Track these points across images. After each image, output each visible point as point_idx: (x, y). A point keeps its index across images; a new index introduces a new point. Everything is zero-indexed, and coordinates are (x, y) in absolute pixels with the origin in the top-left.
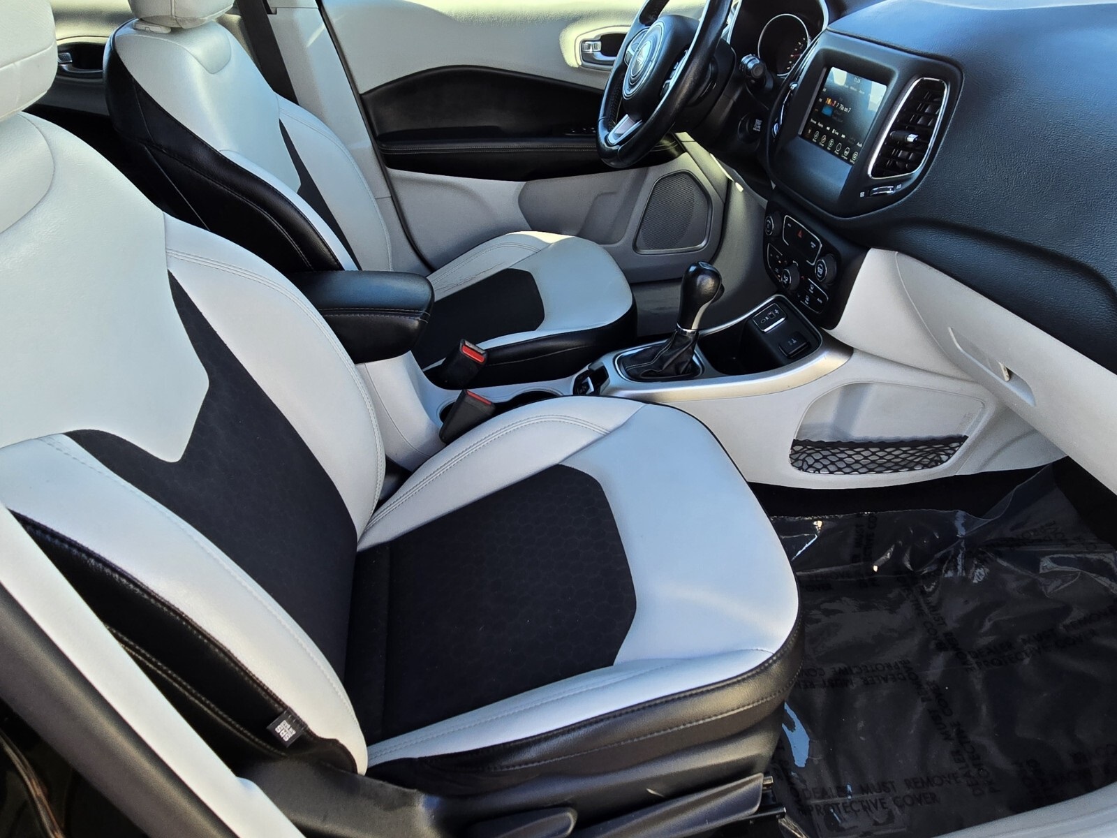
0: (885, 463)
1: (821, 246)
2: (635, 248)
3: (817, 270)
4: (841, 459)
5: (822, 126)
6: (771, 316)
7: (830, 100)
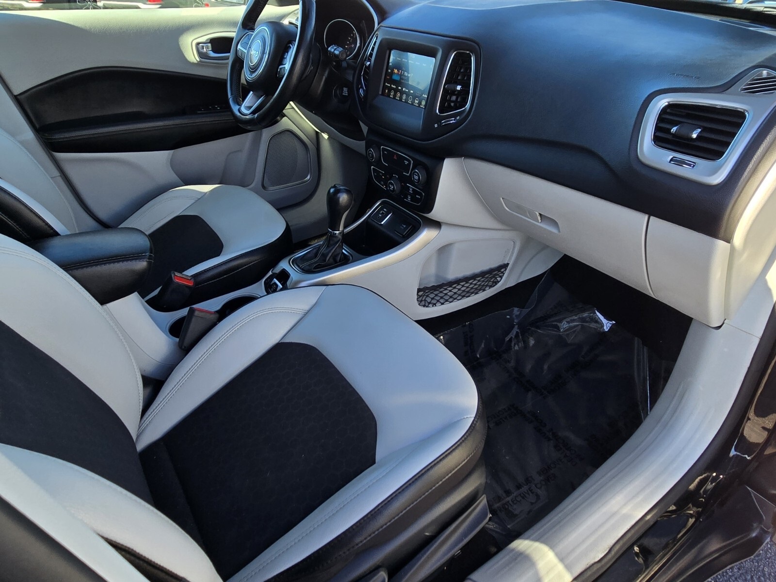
0: (470, 290)
1: (412, 162)
2: (264, 187)
3: (414, 178)
4: (446, 294)
5: (395, 87)
6: (383, 213)
7: (396, 70)
